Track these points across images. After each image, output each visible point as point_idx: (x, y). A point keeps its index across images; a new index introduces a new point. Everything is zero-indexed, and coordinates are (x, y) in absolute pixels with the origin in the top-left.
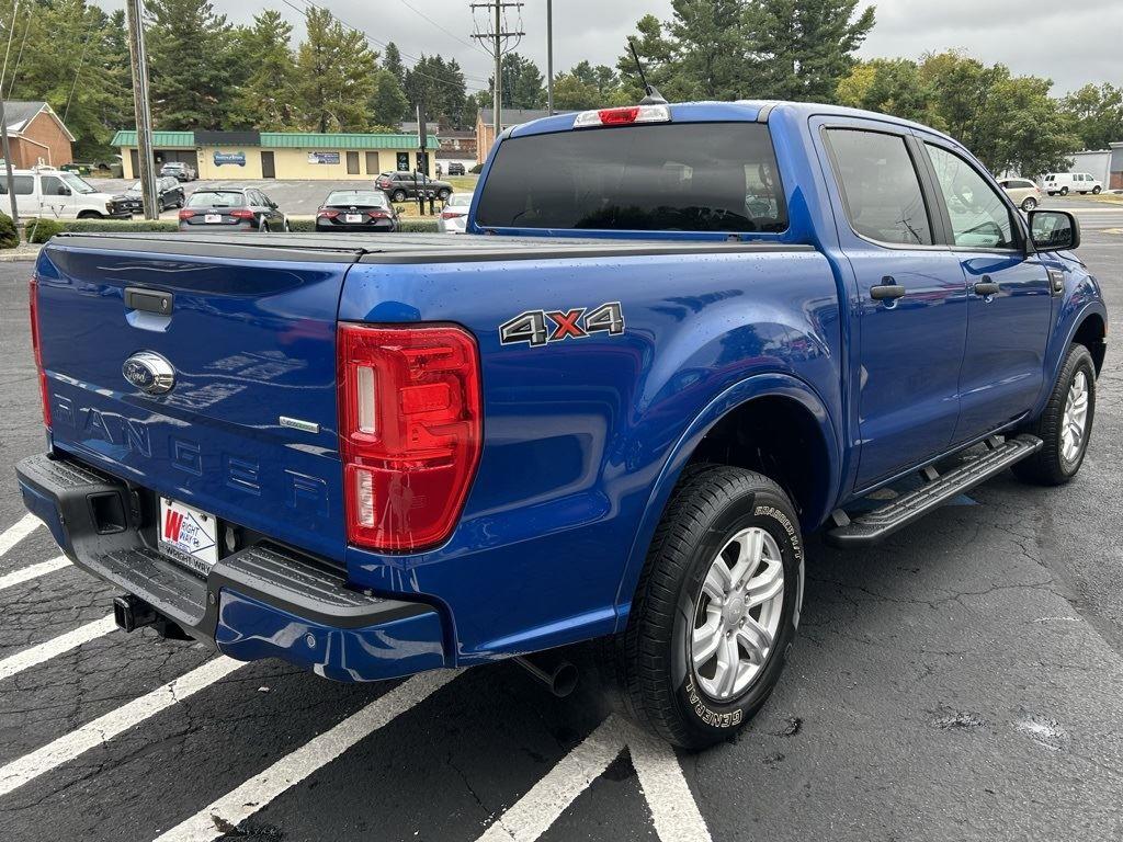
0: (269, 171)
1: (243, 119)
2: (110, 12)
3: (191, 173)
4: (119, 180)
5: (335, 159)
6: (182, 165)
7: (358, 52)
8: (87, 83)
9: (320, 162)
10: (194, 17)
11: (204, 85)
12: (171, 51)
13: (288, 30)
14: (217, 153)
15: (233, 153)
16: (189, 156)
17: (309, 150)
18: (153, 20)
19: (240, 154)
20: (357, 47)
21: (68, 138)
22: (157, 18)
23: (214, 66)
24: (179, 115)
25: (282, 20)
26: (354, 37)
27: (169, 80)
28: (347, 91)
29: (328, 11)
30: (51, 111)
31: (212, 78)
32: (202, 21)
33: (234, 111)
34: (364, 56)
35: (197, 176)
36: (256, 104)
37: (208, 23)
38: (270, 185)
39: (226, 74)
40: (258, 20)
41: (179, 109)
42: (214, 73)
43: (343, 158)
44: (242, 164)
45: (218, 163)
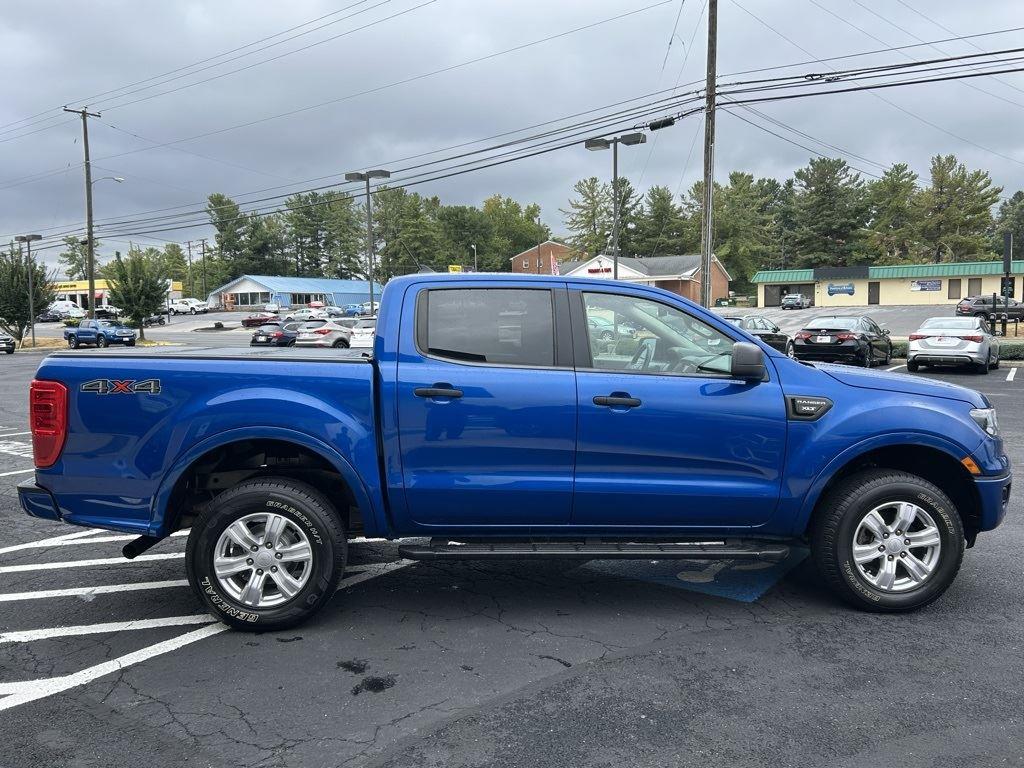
0: (874, 299)
1: (864, 256)
2: (782, 182)
3: (807, 301)
4: (752, 309)
5: (938, 287)
6: (799, 296)
7: (980, 189)
8: (747, 237)
9: (922, 290)
10: (833, 178)
11: (835, 231)
12: (812, 206)
13: (914, 178)
14: (832, 286)
15: (844, 284)
16: (807, 289)
17: (912, 279)
18: (801, 185)
19: (850, 285)
20: (979, 185)
21: (726, 278)
22: (804, 183)
23: (844, 214)
24: (811, 256)
25: (908, 171)
26: (977, 176)
27: (806, 229)
28: (966, 225)
29: (953, 157)
30: (716, 260)
31: (843, 225)
32: (839, 180)
33: (858, 250)
34: (986, 193)
35: (812, 304)
36: (878, 242)
37: (843, 181)
38: (873, 310)
39: (855, 222)
40: (886, 173)
41: (811, 252)
42: (844, 220)
43: (945, 285)
44: (851, 294)
45: (831, 293)
